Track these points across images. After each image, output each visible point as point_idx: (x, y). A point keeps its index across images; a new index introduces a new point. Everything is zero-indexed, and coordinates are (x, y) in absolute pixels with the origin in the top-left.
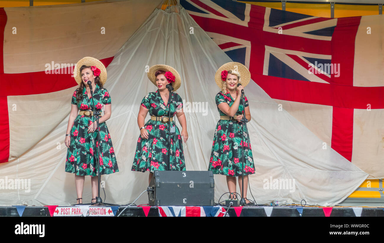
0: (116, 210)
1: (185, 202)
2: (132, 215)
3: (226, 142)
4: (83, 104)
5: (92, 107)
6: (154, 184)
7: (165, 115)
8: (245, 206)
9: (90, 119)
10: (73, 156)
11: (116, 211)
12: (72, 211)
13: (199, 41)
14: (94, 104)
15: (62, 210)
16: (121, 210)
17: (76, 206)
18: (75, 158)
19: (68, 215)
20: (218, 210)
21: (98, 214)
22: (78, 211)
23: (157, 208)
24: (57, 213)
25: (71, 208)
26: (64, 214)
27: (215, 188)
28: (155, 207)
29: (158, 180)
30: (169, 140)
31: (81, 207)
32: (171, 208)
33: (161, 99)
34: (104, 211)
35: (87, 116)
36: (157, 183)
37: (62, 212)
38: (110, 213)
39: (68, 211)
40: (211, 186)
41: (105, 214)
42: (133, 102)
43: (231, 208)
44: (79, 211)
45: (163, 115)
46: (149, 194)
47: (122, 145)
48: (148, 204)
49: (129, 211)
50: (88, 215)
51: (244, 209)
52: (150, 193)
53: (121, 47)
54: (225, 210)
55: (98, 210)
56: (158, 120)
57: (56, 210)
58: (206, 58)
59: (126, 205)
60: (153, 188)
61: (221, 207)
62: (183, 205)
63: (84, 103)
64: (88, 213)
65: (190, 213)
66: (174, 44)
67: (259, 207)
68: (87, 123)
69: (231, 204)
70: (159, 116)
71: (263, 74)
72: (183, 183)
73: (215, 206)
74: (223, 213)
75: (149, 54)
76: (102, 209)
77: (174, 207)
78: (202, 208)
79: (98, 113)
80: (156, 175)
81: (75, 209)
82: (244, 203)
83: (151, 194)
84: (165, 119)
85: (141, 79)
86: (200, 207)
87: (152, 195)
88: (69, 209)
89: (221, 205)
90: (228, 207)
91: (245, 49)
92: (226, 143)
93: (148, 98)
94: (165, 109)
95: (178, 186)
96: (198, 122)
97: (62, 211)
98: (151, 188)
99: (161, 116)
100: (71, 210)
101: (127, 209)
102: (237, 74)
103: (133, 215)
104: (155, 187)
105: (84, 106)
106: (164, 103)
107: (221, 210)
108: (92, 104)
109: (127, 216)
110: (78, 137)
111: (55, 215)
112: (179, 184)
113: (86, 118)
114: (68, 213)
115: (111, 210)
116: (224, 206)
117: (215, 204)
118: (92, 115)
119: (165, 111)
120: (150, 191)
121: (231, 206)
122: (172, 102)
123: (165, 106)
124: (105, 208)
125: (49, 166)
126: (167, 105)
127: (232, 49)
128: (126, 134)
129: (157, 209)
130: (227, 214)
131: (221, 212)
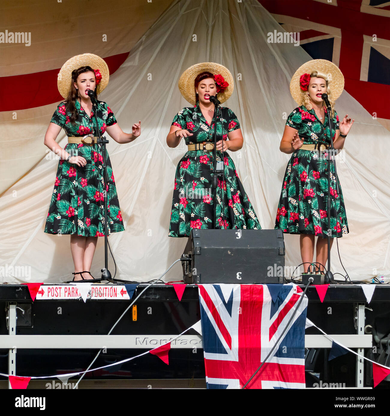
0: (132, 290)
1: (239, 278)
2: (157, 297)
3: (307, 183)
4: (83, 127)
5: (95, 130)
6: (191, 249)
7: (208, 140)
8: (332, 284)
9: (93, 149)
10: (71, 207)
11: (133, 292)
12: (66, 292)
13: (260, 29)
14: (98, 125)
15: (49, 290)
16: (140, 289)
17: (71, 283)
18: (75, 210)
19: (58, 298)
20: (290, 290)
21: (104, 295)
22: (73, 292)
23: (196, 286)
24: (41, 295)
25: (63, 287)
26: (52, 296)
27: (286, 256)
28: (193, 285)
29: (197, 244)
30: (215, 182)
31: (79, 285)
32: (217, 287)
33: (202, 116)
34: (115, 291)
35: (88, 145)
36: (196, 248)
37: (50, 294)
38: (123, 295)
39: (58, 291)
40: (279, 254)
41: (116, 296)
42: (159, 122)
43: (311, 286)
44: (75, 292)
45: (206, 141)
46: (183, 265)
47: (142, 189)
48: (182, 281)
49: (153, 292)
50: (89, 297)
51: (331, 288)
52: (185, 264)
53: (141, 38)
54: (301, 290)
55: (105, 289)
56: (198, 149)
57: (40, 290)
58: (272, 55)
59: (149, 283)
60: (190, 255)
61: (295, 286)
62: (236, 282)
63: (84, 124)
64: (90, 294)
65: (247, 294)
66: (223, 32)
67: (354, 285)
68: (90, 155)
69: (311, 280)
70: (199, 143)
71: (360, 80)
72: (236, 248)
73: (287, 283)
74: (299, 294)
75: (184, 48)
76: (112, 288)
77: (223, 286)
78: (265, 287)
79: (104, 140)
80: (194, 237)
81: (69, 288)
82: (331, 278)
83: (187, 265)
84: (209, 146)
85: (171, 87)
86: (262, 286)
87: (188, 267)
88: (60, 288)
89: (295, 282)
90: (306, 284)
91: (332, 40)
92: (306, 186)
93: (182, 114)
94: (208, 131)
95: (229, 253)
96: (259, 154)
97: (49, 292)
98: (187, 257)
99: (202, 142)
100: (63, 290)
101: (150, 288)
102: (325, 78)
103: (159, 298)
104: (193, 255)
105: (85, 129)
106: (207, 122)
107: (295, 290)
108: (96, 126)
109: (149, 299)
110: (78, 178)
111: (39, 297)
112: (231, 250)
113: (87, 148)
114: (59, 295)
115: (125, 289)
116: (300, 283)
117: (287, 280)
118: (96, 142)
119: (208, 133)
120: (185, 260)
121: (311, 284)
122: (219, 120)
123: (208, 126)
124: (115, 287)
125: (29, 222)
126: (211, 125)
127: (312, 40)
128: (148, 173)
129: (196, 289)
130: (305, 296)
131: (295, 292)
